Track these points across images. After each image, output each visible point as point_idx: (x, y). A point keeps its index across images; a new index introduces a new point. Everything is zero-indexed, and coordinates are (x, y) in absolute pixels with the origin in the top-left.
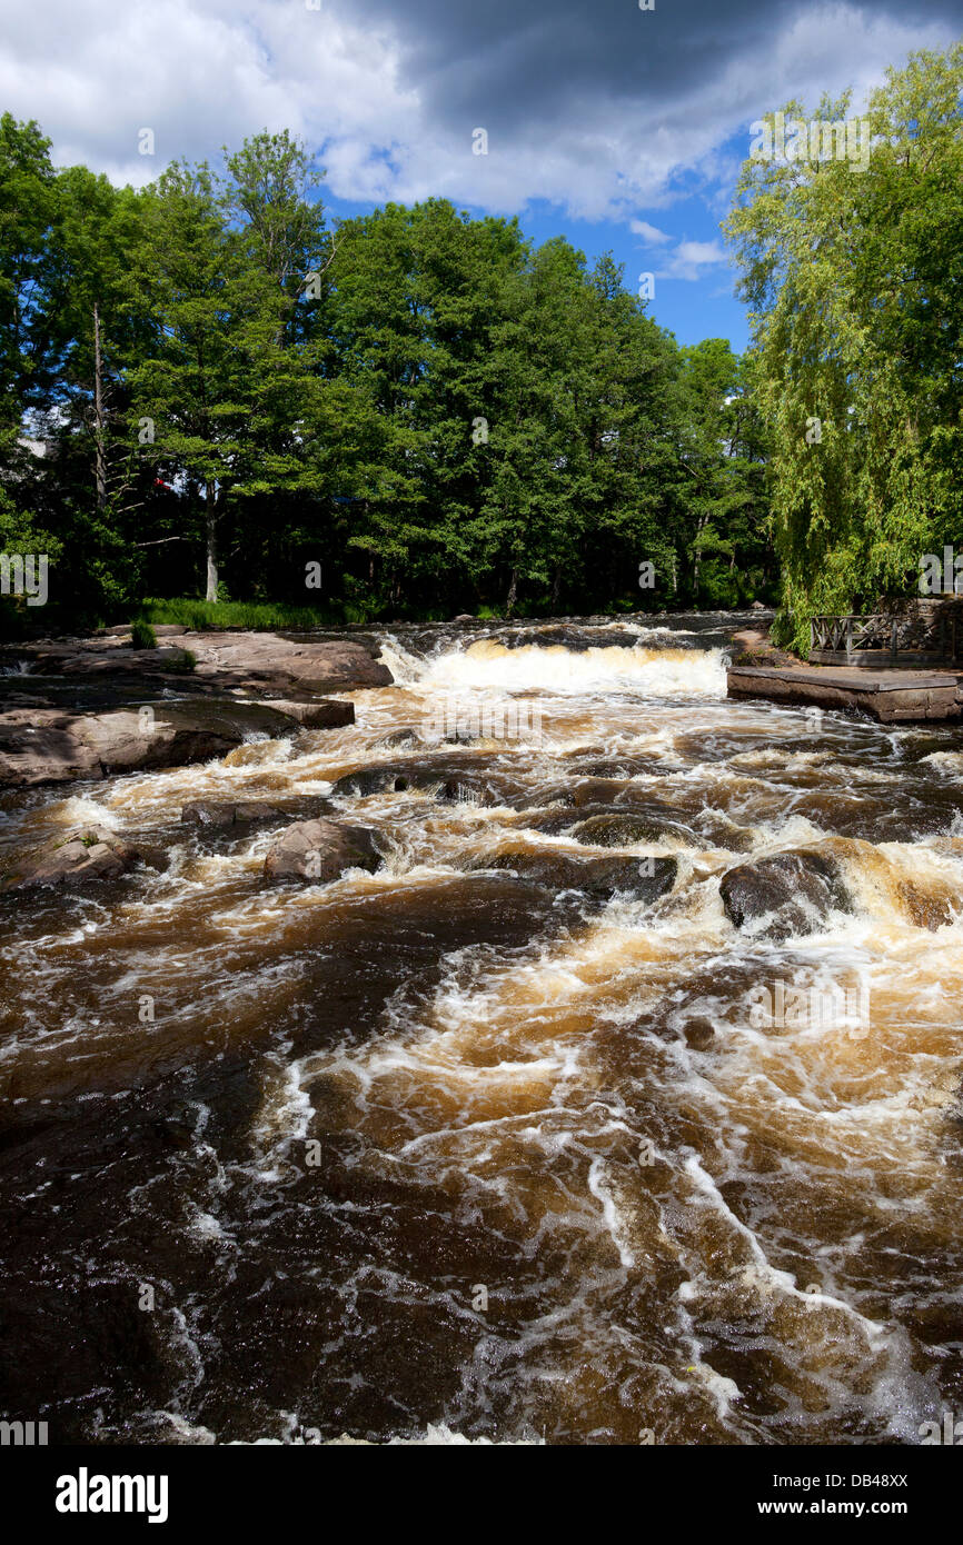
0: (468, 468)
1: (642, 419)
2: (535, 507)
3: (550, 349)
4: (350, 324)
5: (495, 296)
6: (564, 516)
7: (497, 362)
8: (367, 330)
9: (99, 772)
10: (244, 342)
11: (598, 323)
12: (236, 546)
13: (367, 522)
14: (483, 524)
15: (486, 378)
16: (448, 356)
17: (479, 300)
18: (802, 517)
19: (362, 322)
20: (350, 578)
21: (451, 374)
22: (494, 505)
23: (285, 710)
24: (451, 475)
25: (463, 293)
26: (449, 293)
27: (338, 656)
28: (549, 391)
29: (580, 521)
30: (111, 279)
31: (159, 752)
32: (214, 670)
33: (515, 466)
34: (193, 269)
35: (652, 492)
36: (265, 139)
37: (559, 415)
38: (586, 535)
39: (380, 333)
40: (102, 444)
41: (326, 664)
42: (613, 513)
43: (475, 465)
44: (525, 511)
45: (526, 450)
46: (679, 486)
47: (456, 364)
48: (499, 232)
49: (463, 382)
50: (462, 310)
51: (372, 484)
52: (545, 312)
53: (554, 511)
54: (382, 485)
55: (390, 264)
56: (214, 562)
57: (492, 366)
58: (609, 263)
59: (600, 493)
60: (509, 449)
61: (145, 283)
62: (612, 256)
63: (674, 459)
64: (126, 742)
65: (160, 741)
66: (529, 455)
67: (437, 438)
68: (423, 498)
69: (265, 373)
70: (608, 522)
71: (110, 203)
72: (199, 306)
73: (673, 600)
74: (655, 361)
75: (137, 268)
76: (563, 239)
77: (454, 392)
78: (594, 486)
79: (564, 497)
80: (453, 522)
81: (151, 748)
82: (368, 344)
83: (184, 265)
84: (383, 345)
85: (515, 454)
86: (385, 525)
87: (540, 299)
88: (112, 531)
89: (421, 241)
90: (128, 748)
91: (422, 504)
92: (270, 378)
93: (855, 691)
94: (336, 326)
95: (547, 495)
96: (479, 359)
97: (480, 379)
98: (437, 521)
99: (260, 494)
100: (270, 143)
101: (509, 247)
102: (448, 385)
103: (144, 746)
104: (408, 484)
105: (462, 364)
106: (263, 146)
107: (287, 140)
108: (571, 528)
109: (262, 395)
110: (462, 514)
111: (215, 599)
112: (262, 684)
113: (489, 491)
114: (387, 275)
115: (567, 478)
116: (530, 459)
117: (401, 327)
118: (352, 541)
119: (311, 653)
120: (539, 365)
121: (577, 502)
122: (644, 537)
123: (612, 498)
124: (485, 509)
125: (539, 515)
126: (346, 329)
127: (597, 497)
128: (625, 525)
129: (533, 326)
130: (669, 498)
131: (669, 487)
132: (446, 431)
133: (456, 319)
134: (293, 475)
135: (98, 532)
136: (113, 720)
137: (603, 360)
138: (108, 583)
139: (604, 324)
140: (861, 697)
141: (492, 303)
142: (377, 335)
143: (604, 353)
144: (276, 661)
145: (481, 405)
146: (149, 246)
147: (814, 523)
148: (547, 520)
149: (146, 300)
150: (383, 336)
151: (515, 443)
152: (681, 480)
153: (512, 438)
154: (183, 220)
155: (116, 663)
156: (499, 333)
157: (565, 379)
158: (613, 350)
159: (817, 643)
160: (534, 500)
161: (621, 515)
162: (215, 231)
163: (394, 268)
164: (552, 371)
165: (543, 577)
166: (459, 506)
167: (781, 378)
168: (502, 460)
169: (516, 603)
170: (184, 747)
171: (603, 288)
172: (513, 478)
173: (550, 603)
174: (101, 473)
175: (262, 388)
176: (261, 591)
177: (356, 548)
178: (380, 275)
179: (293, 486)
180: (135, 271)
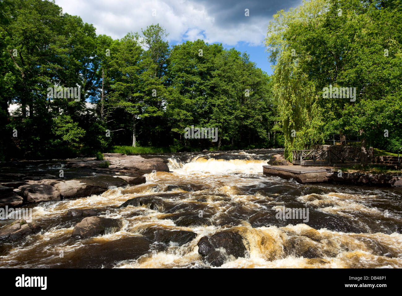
0: (206, 109)
1: (255, 95)
2: (224, 120)
3: (229, 77)
4: (174, 72)
5: (213, 64)
6: (233, 122)
7: (213, 81)
8: (179, 73)
9: (59, 198)
10: (142, 77)
11: (242, 70)
12: (141, 131)
13: (177, 124)
14: (210, 124)
15: (210, 85)
16: (200, 79)
17: (208, 65)
18: (287, 121)
19: (177, 71)
20: (175, 140)
21: (201, 84)
22: (213, 119)
23: (125, 179)
24: (201, 111)
25: (204, 63)
26: (201, 63)
27: (153, 163)
28: (228, 88)
29: (237, 123)
30: (108, 62)
31: (81, 192)
32: (115, 166)
33: (218, 108)
34: (130, 59)
35: (259, 115)
36: (152, 26)
37: (231, 95)
38: (239, 127)
39: (182, 74)
40: (103, 104)
41: (149, 165)
42: (247, 121)
43: (208, 108)
44: (222, 121)
45: (222, 104)
46: (267, 113)
47: (202, 81)
48: (217, 47)
49: (204, 86)
50: (204, 67)
51: (178, 114)
52: (227, 67)
53: (230, 120)
54: (181, 114)
55: (185, 56)
56: (135, 136)
57: (212, 82)
58: (245, 54)
59: (244, 115)
60: (217, 104)
61: (117, 63)
62: (246, 53)
63: (265, 106)
64: (70, 189)
65: (81, 188)
66: (223, 105)
67: (197, 101)
68: (192, 118)
69: (148, 85)
70: (246, 123)
71: (110, 43)
72: (131, 68)
73: (267, 145)
74: (259, 80)
75: (116, 59)
76: (234, 48)
77: (202, 89)
78: (242, 113)
79: (233, 117)
80: (202, 124)
81: (78, 191)
82: (179, 77)
83: (128, 58)
84: (183, 77)
85: (219, 105)
86: (181, 125)
87: (226, 64)
88: (104, 127)
89: (193, 50)
90: (71, 191)
91: (192, 120)
92: (149, 86)
93: (295, 173)
94: (171, 73)
95: (228, 116)
96: (209, 80)
97: (209, 85)
98: (198, 124)
99: (146, 117)
100: (154, 27)
101: (220, 51)
102: (200, 87)
103: (76, 190)
104: (189, 114)
105: (204, 81)
106: (152, 28)
107: (158, 26)
108: (235, 125)
109: (147, 91)
110: (204, 122)
111: (135, 146)
112: (125, 171)
113: (212, 115)
114: (184, 59)
115: (234, 111)
116: (223, 106)
117: (188, 72)
118: (172, 130)
119: (146, 161)
120: (225, 81)
121: (237, 118)
122: (257, 127)
123: (247, 117)
124: (211, 120)
125: (226, 122)
126: (173, 73)
127: (242, 116)
128: (251, 124)
129: (224, 71)
130: (264, 117)
131: (264, 113)
132: (200, 99)
133: (202, 70)
134: (154, 112)
135: (100, 128)
136: (69, 182)
137: (244, 79)
138: (102, 142)
139: (244, 70)
140: (296, 175)
141: (212, 65)
142: (181, 75)
143: (244, 78)
144: (134, 164)
145: (209, 92)
146: (119, 53)
147: (290, 123)
148: (228, 123)
149: (117, 67)
150: (183, 75)
151: (218, 102)
152: (267, 112)
153: (218, 101)
154: (129, 46)
155: (88, 165)
156: (214, 73)
157: (232, 85)
158: (246, 77)
159: (294, 159)
160: (224, 117)
161: (249, 121)
162: (137, 49)
163: (186, 57)
164: (229, 82)
165: (228, 139)
166: (203, 120)
167: (279, 83)
168: (215, 107)
169: (220, 146)
170: (89, 190)
171: (244, 61)
172: (218, 112)
173: (231, 146)
174: (102, 112)
175: (147, 89)
176: (150, 143)
177: (174, 132)
178: (182, 59)
179: (155, 115)
180: (115, 60)
